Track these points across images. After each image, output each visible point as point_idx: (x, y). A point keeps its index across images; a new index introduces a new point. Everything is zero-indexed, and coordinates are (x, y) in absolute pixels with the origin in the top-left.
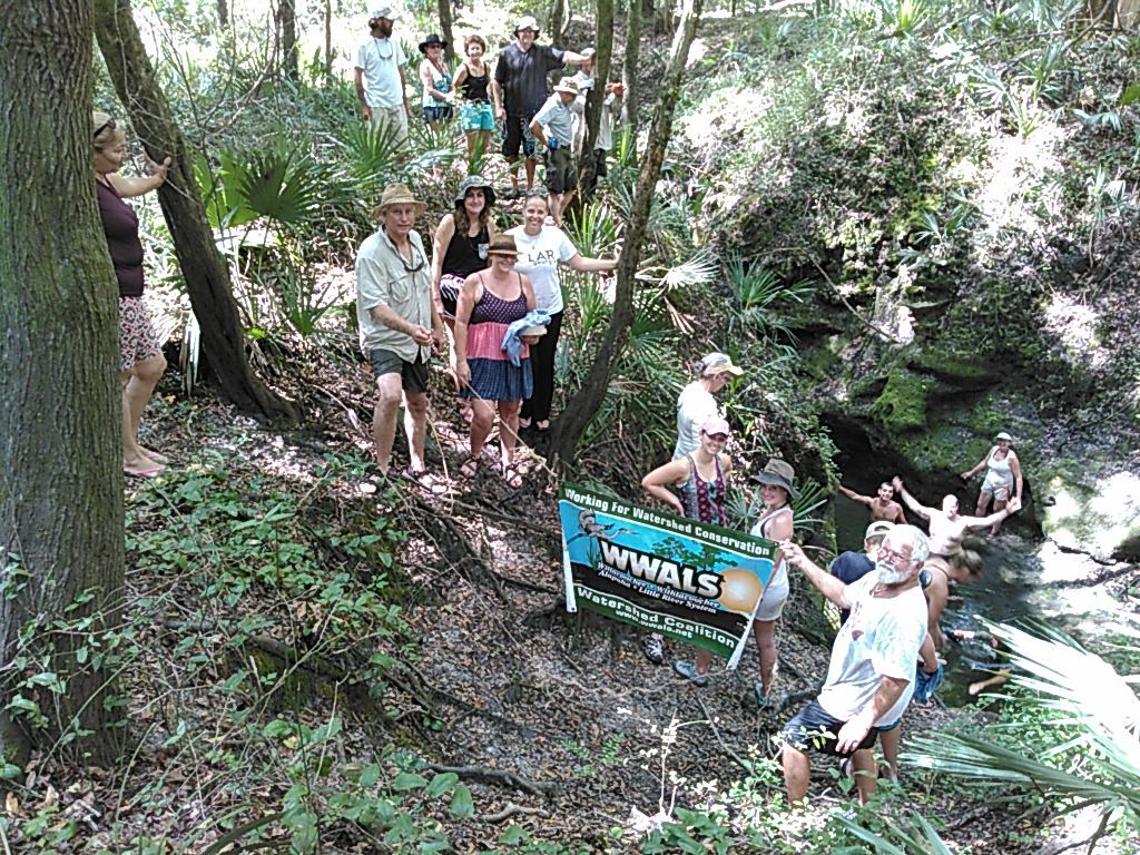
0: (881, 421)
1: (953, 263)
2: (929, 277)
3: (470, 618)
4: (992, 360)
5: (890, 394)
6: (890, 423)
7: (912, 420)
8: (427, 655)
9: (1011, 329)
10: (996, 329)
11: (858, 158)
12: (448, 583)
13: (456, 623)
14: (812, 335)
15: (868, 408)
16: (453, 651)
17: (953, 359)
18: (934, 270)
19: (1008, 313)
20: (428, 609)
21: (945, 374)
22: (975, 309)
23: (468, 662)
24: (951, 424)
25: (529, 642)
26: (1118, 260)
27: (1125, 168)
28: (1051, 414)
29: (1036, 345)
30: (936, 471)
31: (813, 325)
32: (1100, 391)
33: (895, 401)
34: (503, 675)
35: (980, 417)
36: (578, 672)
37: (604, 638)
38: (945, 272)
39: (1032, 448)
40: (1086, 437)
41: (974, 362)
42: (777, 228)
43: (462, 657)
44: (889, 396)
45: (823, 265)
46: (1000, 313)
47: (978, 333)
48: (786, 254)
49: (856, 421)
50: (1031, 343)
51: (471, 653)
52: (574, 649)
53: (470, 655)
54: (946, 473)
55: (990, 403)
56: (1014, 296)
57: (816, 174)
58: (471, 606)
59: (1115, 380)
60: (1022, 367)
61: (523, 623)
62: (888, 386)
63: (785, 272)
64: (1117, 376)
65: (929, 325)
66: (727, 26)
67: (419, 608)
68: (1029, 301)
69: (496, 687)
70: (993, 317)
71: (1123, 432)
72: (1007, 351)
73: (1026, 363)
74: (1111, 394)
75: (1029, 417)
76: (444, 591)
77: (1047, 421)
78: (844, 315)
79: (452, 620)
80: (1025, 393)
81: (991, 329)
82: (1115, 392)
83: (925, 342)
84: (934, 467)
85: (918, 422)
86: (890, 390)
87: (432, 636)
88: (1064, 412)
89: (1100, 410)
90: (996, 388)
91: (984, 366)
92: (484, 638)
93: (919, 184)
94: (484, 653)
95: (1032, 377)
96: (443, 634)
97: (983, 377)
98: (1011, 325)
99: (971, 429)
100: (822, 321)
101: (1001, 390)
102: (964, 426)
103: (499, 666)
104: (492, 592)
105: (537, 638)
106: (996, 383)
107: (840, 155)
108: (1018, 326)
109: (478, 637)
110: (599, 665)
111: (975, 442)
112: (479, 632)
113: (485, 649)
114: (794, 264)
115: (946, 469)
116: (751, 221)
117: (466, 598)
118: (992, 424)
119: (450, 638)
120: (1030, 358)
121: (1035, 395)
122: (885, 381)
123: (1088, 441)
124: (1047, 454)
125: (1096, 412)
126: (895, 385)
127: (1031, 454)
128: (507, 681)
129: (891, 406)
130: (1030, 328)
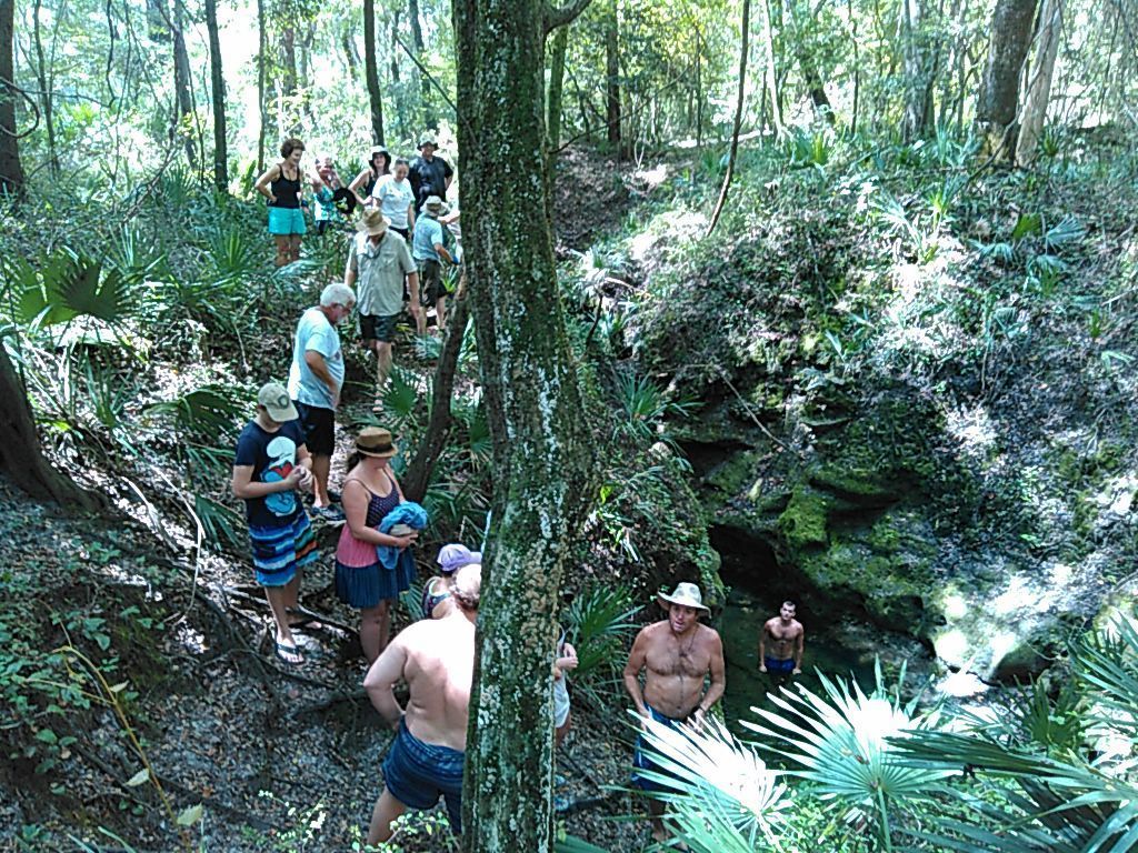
0: (784, 536)
1: (852, 382)
2: (828, 396)
3: (230, 710)
4: (889, 478)
5: (793, 510)
6: (791, 538)
7: (812, 535)
8: (168, 743)
9: (907, 449)
10: (893, 448)
11: (769, 281)
12: (214, 673)
13: (212, 713)
14: (724, 449)
15: (773, 523)
16: (198, 740)
17: (851, 476)
18: (833, 389)
19: (904, 433)
20: (185, 698)
21: (844, 491)
22: (872, 428)
23: (212, 751)
24: (851, 540)
25: (296, 737)
26: (1009, 384)
27: (1016, 296)
28: (944, 533)
29: (931, 464)
30: (835, 587)
31: (725, 440)
32: (990, 511)
33: (797, 517)
34: (249, 767)
35: (879, 535)
36: (346, 768)
37: (386, 736)
38: (844, 391)
39: (926, 567)
40: (976, 556)
41: (870, 479)
42: (692, 345)
43: (207, 746)
44: (793, 513)
45: (734, 382)
46: (896, 433)
47: (875, 451)
48: (698, 371)
49: (762, 537)
50: (926, 462)
51: (218, 744)
52: (346, 746)
53: (217, 745)
54: (845, 590)
55: (888, 521)
56: (910, 416)
57: (730, 295)
58: (234, 697)
59: (1005, 501)
60: (919, 486)
61: (294, 718)
62: (792, 502)
63: (696, 388)
64: (1006, 497)
65: (829, 442)
66: (688, 154)
67: (175, 697)
68: (924, 421)
69: (238, 778)
70: (889, 436)
71: (1010, 552)
72: (903, 469)
73: (923, 482)
74: (1000, 514)
75: (925, 536)
76: (206, 682)
77: (941, 540)
78: (756, 432)
79: (209, 710)
80: (921, 512)
81: (888, 448)
82: (1004, 513)
83: (825, 459)
84: (834, 584)
85: (818, 538)
86: (793, 506)
87: (181, 724)
88: (958, 531)
89: (990, 530)
90: (894, 506)
91: (881, 484)
92: (238, 729)
93: (827, 307)
94: (234, 744)
95: (928, 496)
96: (194, 724)
97: (880, 495)
98: (907, 444)
99: (870, 546)
100: (734, 436)
101: (900, 508)
102: (863, 543)
103: (247, 758)
104: (260, 685)
105: (306, 733)
106: (895, 501)
107: (753, 278)
108: (913, 445)
109: (233, 728)
110: (373, 764)
111: (874, 559)
112: (234, 724)
113: (236, 740)
114: (705, 380)
115: (845, 585)
116: (667, 339)
117: (229, 689)
118: (889, 542)
119: (199, 728)
120: (926, 477)
121: (931, 513)
122: (789, 497)
123: (977, 561)
124: (940, 573)
125: (987, 532)
126: (798, 501)
127: (926, 573)
128: (252, 773)
129: (792, 521)
130: (925, 448)
